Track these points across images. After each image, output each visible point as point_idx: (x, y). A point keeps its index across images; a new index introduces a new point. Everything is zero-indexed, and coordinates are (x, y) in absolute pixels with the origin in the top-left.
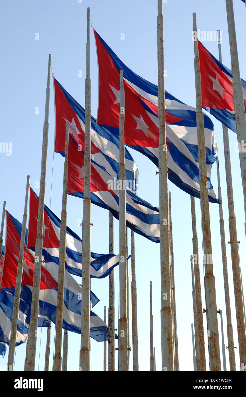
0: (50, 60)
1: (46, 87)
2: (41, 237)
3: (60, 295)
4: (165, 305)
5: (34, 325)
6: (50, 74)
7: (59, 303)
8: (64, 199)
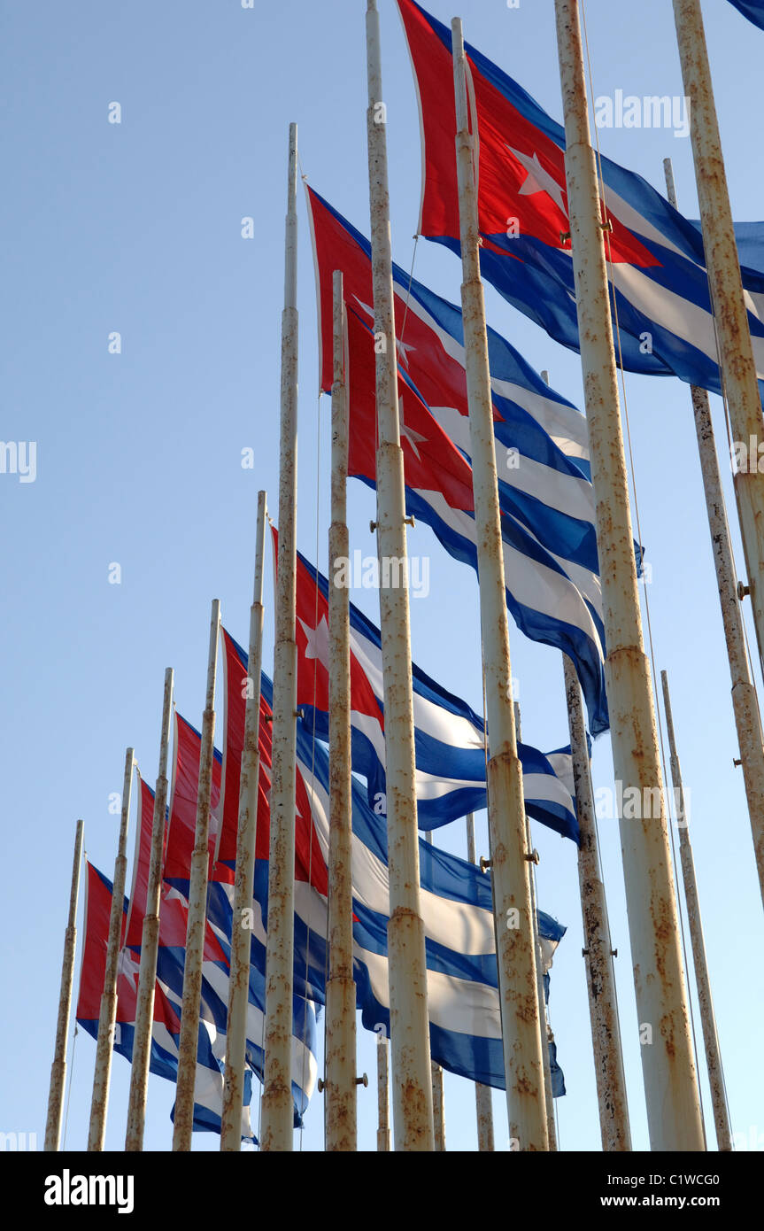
0: (292, 140)
1: (285, 212)
2: (290, 640)
3: (337, 781)
4: (618, 643)
5: (279, 913)
6: (294, 174)
7: (336, 808)
8: (336, 491)
